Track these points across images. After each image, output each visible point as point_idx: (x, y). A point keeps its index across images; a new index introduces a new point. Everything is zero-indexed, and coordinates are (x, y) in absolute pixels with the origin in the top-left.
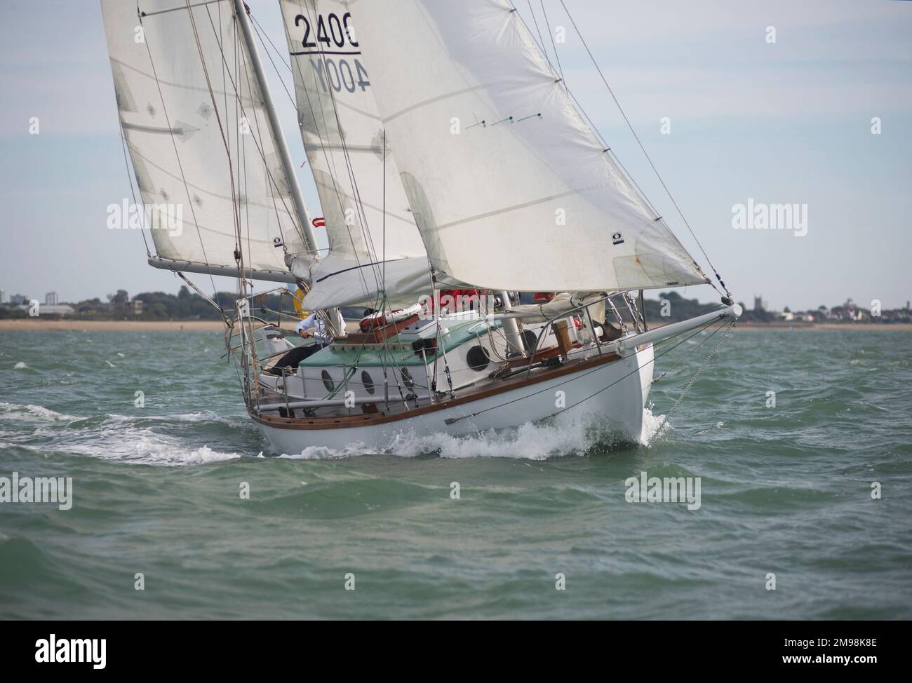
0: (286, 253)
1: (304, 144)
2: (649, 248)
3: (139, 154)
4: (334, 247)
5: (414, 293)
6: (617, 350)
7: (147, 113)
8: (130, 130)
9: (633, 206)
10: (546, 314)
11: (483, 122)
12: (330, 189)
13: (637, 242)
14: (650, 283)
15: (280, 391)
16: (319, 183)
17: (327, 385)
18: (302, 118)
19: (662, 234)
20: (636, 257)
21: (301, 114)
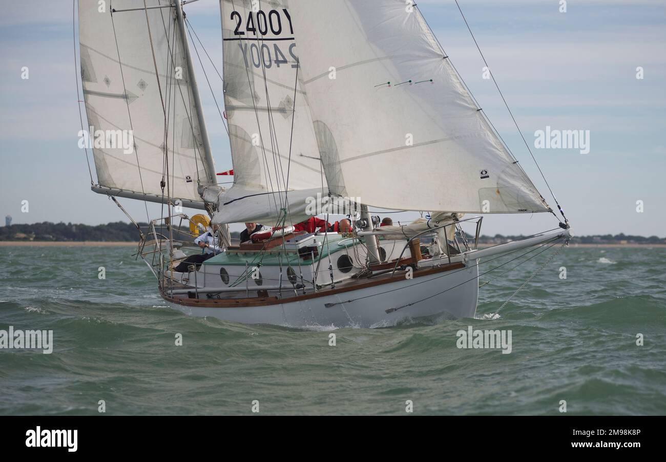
0: (199, 184)
1: (225, 105)
2: (508, 183)
3: (94, 112)
4: (238, 181)
5: (300, 215)
6: (463, 260)
7: (104, 84)
8: (89, 95)
9: (498, 152)
10: (406, 233)
11: (389, 83)
12: (241, 138)
13: (499, 178)
14: (505, 209)
15: (184, 283)
16: (232, 134)
17: (223, 279)
18: (227, 87)
19: (517, 174)
20: (497, 189)
21: (226, 84)
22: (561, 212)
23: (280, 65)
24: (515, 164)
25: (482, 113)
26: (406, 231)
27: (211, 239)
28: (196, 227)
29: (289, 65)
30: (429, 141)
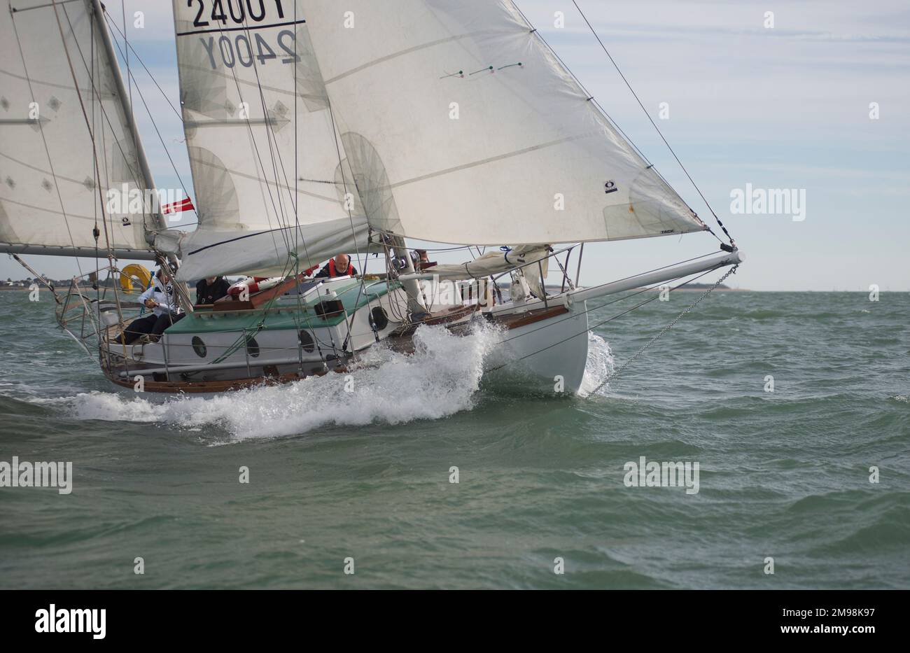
0: (146, 230)
1: (184, 122)
2: (644, 196)
4: (204, 222)
6: (566, 303)
7: (1, 107)
9: (624, 154)
11: (461, 72)
12: (207, 164)
13: (631, 190)
14: (643, 232)
15: (136, 359)
16: (194, 160)
17: (197, 351)
18: (185, 97)
19: (654, 182)
20: (629, 206)
21: (184, 94)
22: (724, 229)
23: (266, 61)
24: (649, 169)
25: (594, 102)
26: (472, 270)
27: (161, 296)
28: (129, 281)
29: (278, 61)
30: (528, 147)
